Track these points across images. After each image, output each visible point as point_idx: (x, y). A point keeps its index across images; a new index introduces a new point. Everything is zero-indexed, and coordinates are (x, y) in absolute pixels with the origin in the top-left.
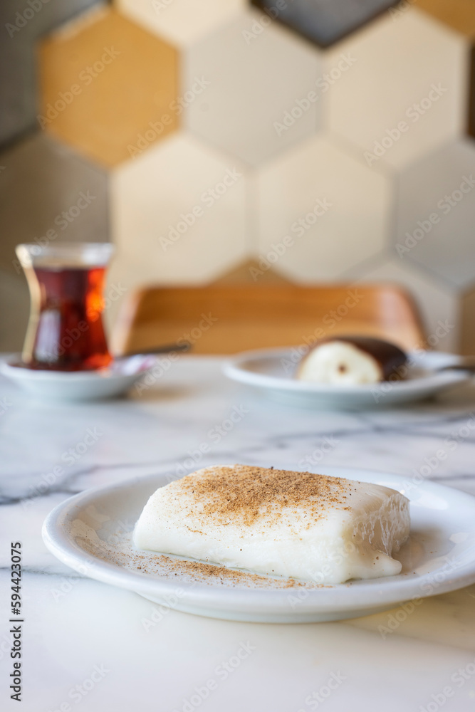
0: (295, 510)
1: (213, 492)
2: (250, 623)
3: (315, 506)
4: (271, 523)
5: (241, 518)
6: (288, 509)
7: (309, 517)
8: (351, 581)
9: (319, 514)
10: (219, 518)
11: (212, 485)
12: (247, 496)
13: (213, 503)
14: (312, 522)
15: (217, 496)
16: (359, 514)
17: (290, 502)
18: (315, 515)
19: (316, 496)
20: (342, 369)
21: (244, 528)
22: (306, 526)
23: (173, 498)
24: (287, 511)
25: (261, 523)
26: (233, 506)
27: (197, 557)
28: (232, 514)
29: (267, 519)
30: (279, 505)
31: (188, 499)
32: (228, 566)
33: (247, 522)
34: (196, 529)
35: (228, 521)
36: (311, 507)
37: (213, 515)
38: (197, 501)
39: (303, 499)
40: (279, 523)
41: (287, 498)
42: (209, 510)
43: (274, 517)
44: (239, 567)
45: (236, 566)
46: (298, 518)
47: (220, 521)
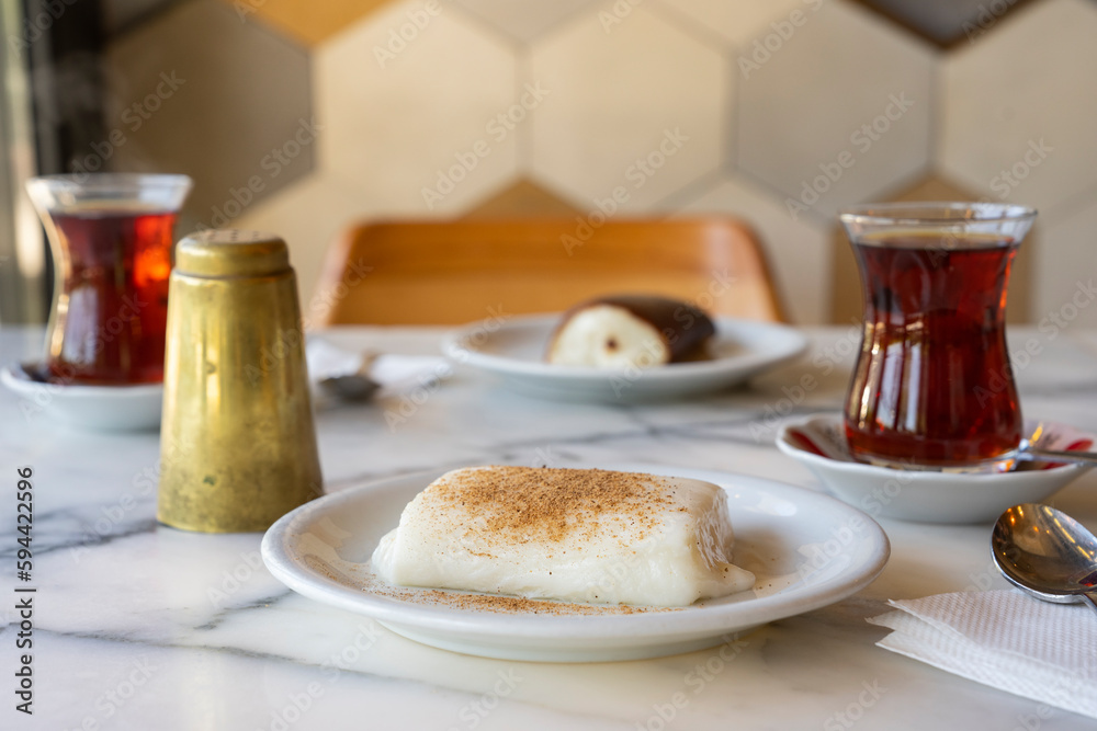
0: (616, 516)
1: (490, 503)
2: (591, 663)
3: (640, 509)
4: (588, 536)
5: (544, 532)
6: (606, 516)
7: (637, 524)
8: (701, 601)
9: (650, 518)
10: (513, 534)
11: (485, 493)
12: (541, 504)
13: (498, 517)
14: (644, 529)
15: (498, 506)
16: (697, 514)
17: (604, 506)
18: (645, 520)
19: (634, 497)
20: (612, 345)
21: (551, 544)
22: (639, 535)
23: (438, 513)
24: (605, 518)
25: (574, 537)
26: (529, 517)
27: (484, 589)
28: (529, 529)
29: (581, 530)
30: (592, 513)
31: (458, 514)
32: (530, 596)
33: (555, 537)
34: (481, 552)
35: (526, 538)
36: (636, 511)
37: (503, 531)
38: (474, 515)
39: (618, 502)
40: (600, 534)
41: (598, 502)
42: (496, 526)
43: (590, 527)
44: (547, 596)
45: (541, 596)
46: (624, 527)
47: (515, 538)
